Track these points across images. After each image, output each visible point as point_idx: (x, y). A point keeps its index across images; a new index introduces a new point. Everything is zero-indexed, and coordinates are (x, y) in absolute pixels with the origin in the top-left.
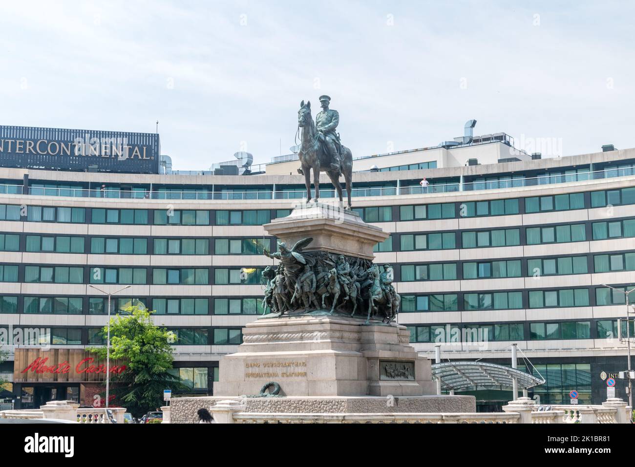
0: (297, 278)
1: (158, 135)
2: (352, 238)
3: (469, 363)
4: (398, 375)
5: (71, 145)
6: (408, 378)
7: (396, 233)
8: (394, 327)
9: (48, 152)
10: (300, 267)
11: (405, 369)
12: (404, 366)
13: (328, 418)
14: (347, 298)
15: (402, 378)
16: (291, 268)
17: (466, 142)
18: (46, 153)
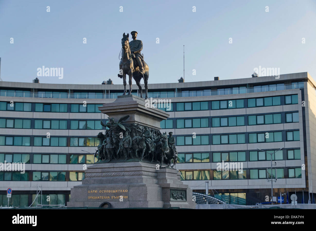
4: (178, 198)
6: (183, 200)
11: (182, 194)
12: (181, 193)
14: (150, 152)
15: (181, 200)
16: (117, 133)
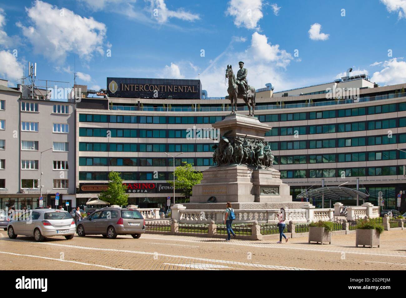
0: (225, 149)
1: (199, 80)
2: (252, 130)
3: (335, 187)
4: (270, 193)
5: (160, 86)
6: (275, 194)
7: (308, 126)
8: (270, 171)
9: (149, 90)
10: (226, 144)
11: (274, 190)
13: (217, 212)
14: (247, 158)
15: (273, 194)
16: (222, 144)
17: (347, 79)
18: (148, 91)
